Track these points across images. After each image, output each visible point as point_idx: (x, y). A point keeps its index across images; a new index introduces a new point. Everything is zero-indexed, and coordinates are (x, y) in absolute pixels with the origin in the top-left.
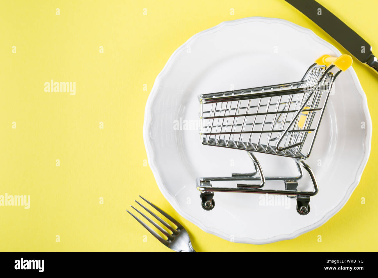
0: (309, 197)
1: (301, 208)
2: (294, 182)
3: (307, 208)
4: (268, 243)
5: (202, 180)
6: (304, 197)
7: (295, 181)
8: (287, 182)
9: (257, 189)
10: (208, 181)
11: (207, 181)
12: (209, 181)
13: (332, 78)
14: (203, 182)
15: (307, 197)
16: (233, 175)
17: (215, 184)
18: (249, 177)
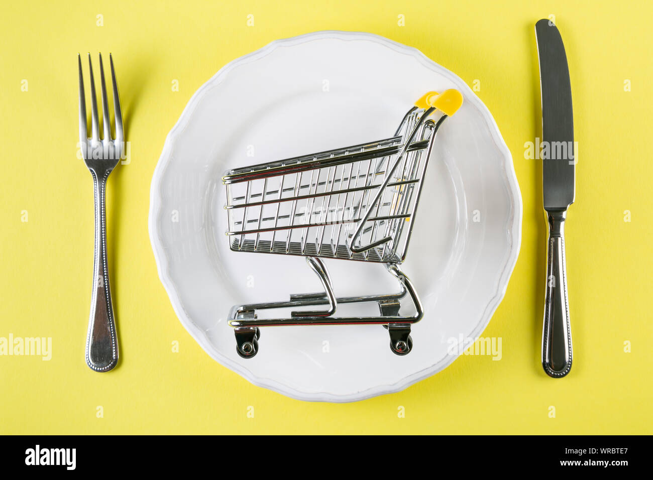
0: (410, 325)
1: (398, 344)
2: (393, 303)
3: (406, 343)
4: (358, 401)
5: (242, 309)
6: (401, 325)
7: (396, 301)
8: (383, 303)
9: (323, 319)
10: (251, 311)
11: (249, 310)
12: (254, 311)
13: (433, 128)
14: (243, 312)
15: (405, 325)
16: (291, 298)
17: (261, 315)
18: (319, 298)
